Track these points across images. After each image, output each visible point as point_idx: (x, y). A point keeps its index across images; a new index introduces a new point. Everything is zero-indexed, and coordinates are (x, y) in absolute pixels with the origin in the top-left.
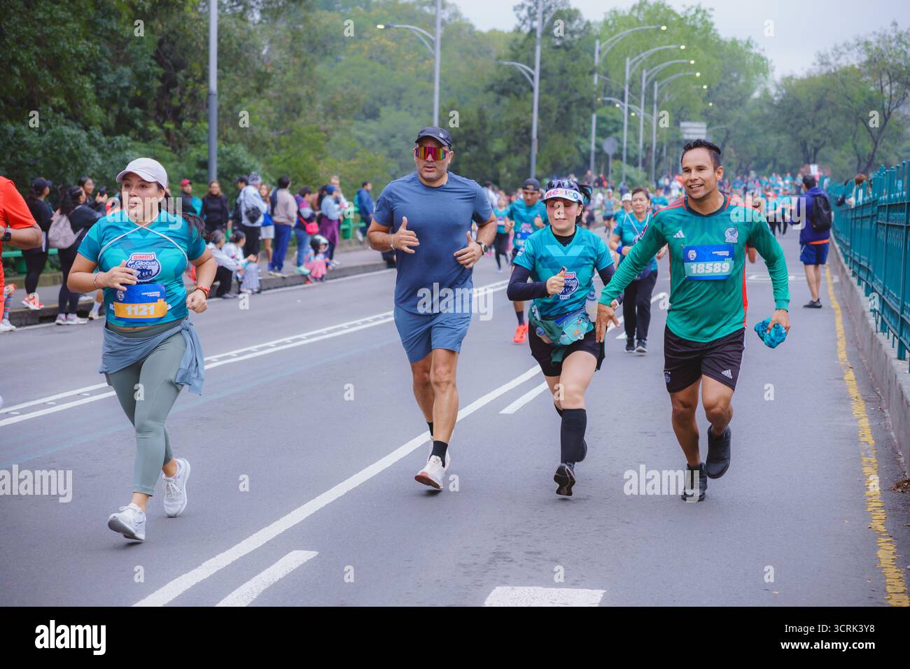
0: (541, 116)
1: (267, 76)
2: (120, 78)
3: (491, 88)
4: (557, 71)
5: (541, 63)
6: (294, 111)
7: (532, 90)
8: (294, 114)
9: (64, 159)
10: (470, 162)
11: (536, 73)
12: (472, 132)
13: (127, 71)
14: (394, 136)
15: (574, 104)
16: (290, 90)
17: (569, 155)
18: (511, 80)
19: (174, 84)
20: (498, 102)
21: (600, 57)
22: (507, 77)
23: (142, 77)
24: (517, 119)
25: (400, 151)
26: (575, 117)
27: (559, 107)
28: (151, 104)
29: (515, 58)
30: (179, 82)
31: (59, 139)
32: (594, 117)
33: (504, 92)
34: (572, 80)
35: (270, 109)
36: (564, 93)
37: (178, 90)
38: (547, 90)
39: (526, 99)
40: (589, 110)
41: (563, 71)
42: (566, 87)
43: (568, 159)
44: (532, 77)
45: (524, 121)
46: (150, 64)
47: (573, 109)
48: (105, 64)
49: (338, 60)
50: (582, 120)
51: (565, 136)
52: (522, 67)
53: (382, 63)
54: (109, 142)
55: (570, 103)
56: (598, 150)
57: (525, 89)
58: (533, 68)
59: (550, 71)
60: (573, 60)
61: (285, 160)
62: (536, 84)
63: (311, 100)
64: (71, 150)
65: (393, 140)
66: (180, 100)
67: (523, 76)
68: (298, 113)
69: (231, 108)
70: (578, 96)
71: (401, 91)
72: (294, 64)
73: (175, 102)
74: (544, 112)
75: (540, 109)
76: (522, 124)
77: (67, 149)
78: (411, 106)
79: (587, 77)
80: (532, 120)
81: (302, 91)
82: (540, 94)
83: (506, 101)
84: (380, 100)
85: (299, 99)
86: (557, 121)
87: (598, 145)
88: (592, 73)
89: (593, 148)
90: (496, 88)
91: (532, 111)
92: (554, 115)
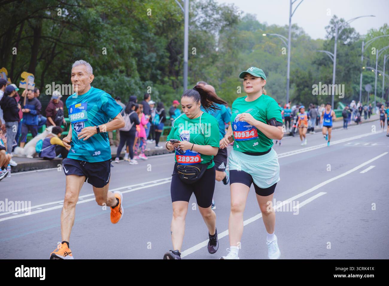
0: (337, 75)
1: (216, 56)
2: (151, 58)
3: (314, 63)
4: (344, 55)
5: (337, 51)
6: (229, 72)
7: (333, 63)
8: (229, 74)
9: (124, 91)
10: (305, 95)
11: (335, 56)
12: (306, 82)
13: (154, 55)
14: (274, 84)
15: (352, 69)
16: (227, 63)
17: (349, 92)
18: (323, 59)
19: (176, 60)
20: (318, 69)
21: (364, 49)
22: (322, 57)
23: (161, 57)
24: (326, 76)
25: (277, 91)
26: (352, 75)
27: (345, 70)
28: (167, 69)
29: (326, 49)
30: (178, 59)
31: (122, 82)
32: (361, 75)
33: (320, 64)
34: (351, 59)
35: (218, 72)
36: (347, 64)
37: (177, 63)
38: (339, 63)
39: (329, 67)
40: (358, 72)
41: (347, 55)
42: (348, 62)
43: (349, 94)
44: (333, 57)
45: (329, 77)
46: (164, 52)
47: (351, 71)
48: (145, 51)
49: (251, 52)
50: (356, 76)
51: (348, 83)
52: (328, 53)
53: (270, 53)
54: (143, 84)
55: (350, 69)
56: (363, 90)
57: (330, 63)
58: (333, 53)
59: (341, 55)
60: (351, 50)
61: (223, 94)
62: (335, 60)
63: (236, 67)
64: (127, 87)
65: (274, 86)
66: (179, 67)
67: (329, 57)
68: (231, 74)
69: (200, 71)
70: (353, 66)
71: (278, 65)
72: (229, 53)
73: (176, 68)
74: (338, 73)
75: (336, 71)
76: (328, 78)
77: (125, 87)
78: (282, 72)
79: (358, 57)
80: (332, 76)
81: (233, 64)
82: (336, 65)
83: (321, 68)
84: (269, 69)
85: (231, 67)
86: (344, 76)
87: (363, 88)
88: (360, 56)
89: (361, 89)
90: (317, 62)
91: (333, 72)
92: (342, 74)
